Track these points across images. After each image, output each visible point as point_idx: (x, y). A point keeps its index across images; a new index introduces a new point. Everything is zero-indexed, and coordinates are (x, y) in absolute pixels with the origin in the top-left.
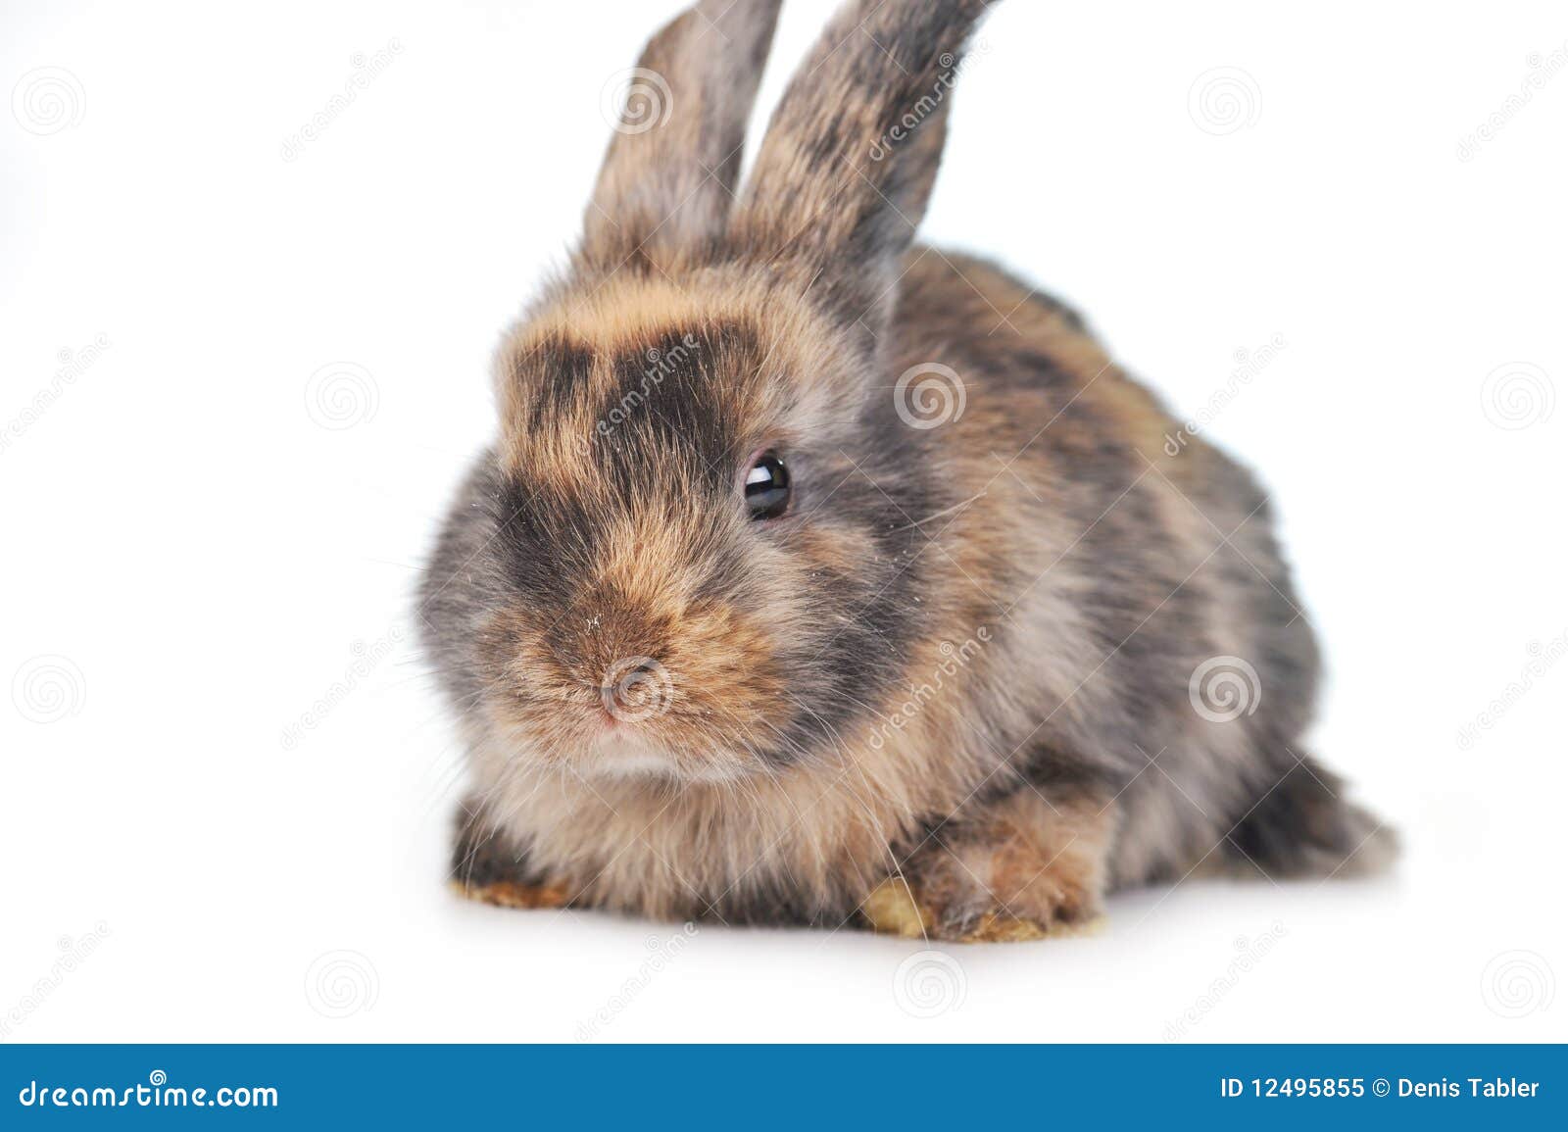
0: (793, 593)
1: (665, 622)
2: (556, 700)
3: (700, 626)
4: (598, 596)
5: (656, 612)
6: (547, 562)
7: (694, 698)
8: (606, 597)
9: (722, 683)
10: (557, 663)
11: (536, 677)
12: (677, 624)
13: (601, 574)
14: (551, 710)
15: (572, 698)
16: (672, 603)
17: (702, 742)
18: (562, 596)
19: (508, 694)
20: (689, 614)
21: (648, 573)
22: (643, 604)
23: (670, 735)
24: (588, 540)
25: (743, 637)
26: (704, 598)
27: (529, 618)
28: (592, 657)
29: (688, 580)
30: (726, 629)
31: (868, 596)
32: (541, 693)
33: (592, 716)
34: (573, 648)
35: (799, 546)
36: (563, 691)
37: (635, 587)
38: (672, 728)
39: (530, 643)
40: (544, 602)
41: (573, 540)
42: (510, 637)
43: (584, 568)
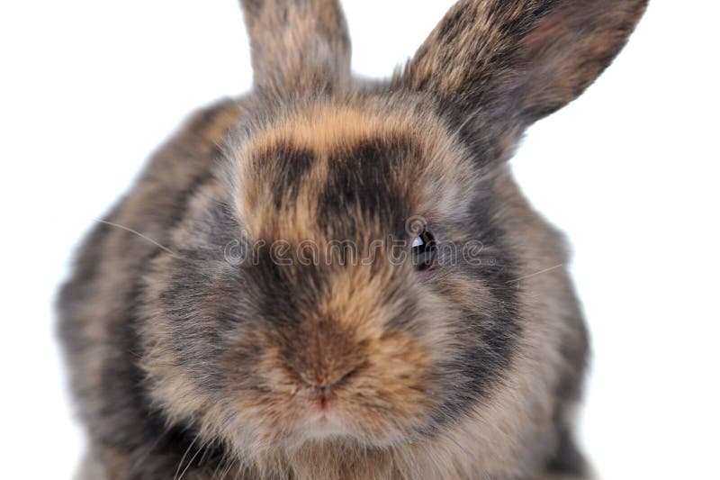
0: (444, 324)
1: (365, 343)
2: (287, 393)
3: (390, 348)
4: (321, 324)
5: (360, 336)
6: (288, 298)
7: (381, 395)
8: (327, 324)
9: (399, 386)
10: (290, 369)
11: (275, 378)
12: (376, 345)
13: (324, 308)
14: (281, 399)
15: (299, 393)
16: (372, 329)
17: (382, 424)
18: (296, 323)
19: (252, 388)
20: (384, 338)
21: (357, 309)
22: (352, 329)
23: (363, 419)
24: (318, 285)
25: (416, 356)
26: (394, 328)
27: (270, 338)
28: (315, 365)
29: (384, 315)
30: (405, 350)
31: (488, 324)
32: (278, 388)
33: (311, 406)
34: (303, 359)
35: (445, 290)
36: (293, 389)
37: (346, 318)
38: (364, 415)
39: (271, 354)
40: (282, 326)
41: (308, 286)
42: (258, 350)
43: (313, 305)
